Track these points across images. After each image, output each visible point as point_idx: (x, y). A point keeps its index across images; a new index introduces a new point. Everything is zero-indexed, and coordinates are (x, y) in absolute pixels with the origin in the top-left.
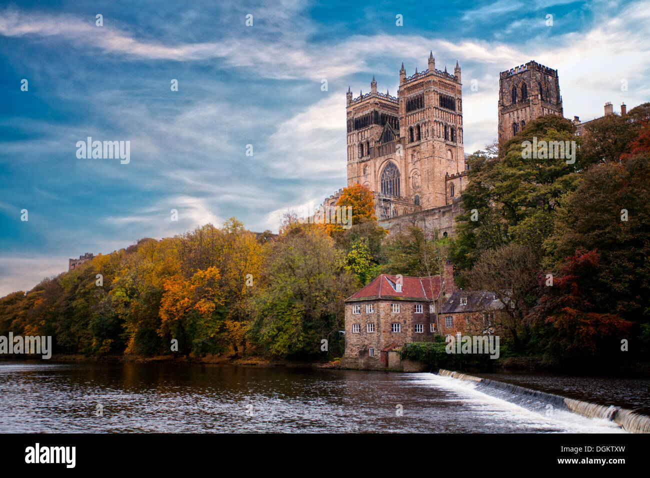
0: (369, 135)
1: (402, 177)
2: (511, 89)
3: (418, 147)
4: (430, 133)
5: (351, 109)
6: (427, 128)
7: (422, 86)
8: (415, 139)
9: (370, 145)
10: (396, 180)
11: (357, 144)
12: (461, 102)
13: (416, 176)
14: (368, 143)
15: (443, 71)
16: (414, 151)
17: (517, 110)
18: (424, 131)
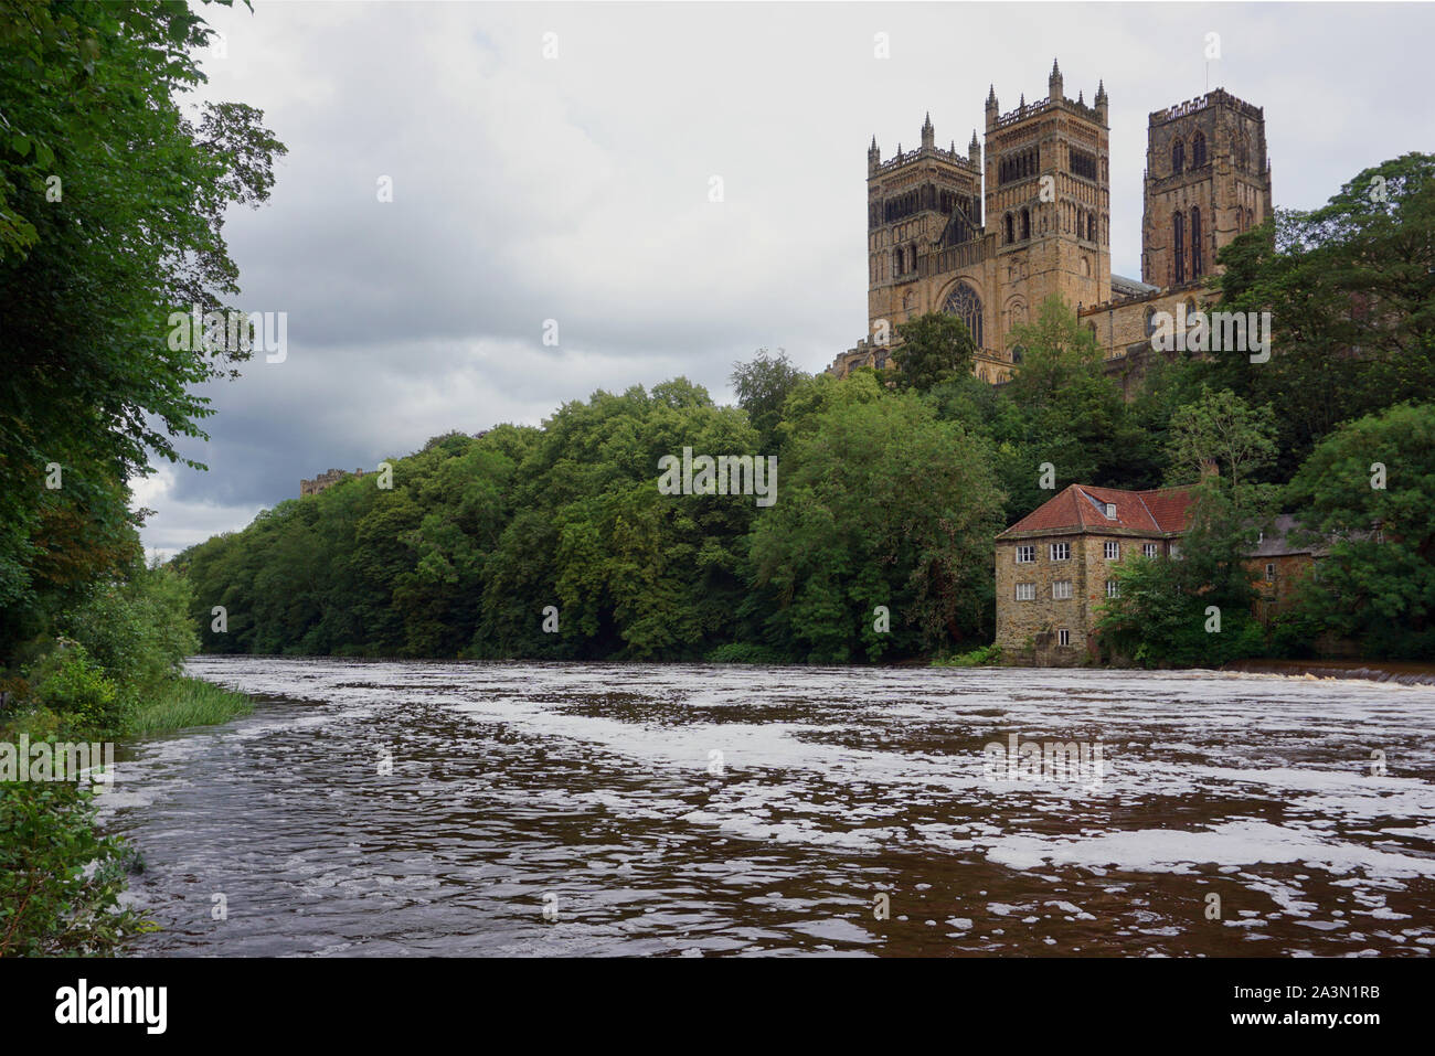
0: (916, 233)
1: (989, 312)
2: (1171, 145)
3: (1022, 255)
4: (1050, 226)
5: (876, 183)
6: (1043, 214)
7: (1036, 130)
8: (1017, 236)
9: (919, 250)
10: (974, 318)
11: (890, 250)
12: (1107, 164)
13: (1018, 310)
14: (914, 248)
15: (1076, 100)
16: (1015, 260)
17: (1184, 186)
18: (1037, 221)
